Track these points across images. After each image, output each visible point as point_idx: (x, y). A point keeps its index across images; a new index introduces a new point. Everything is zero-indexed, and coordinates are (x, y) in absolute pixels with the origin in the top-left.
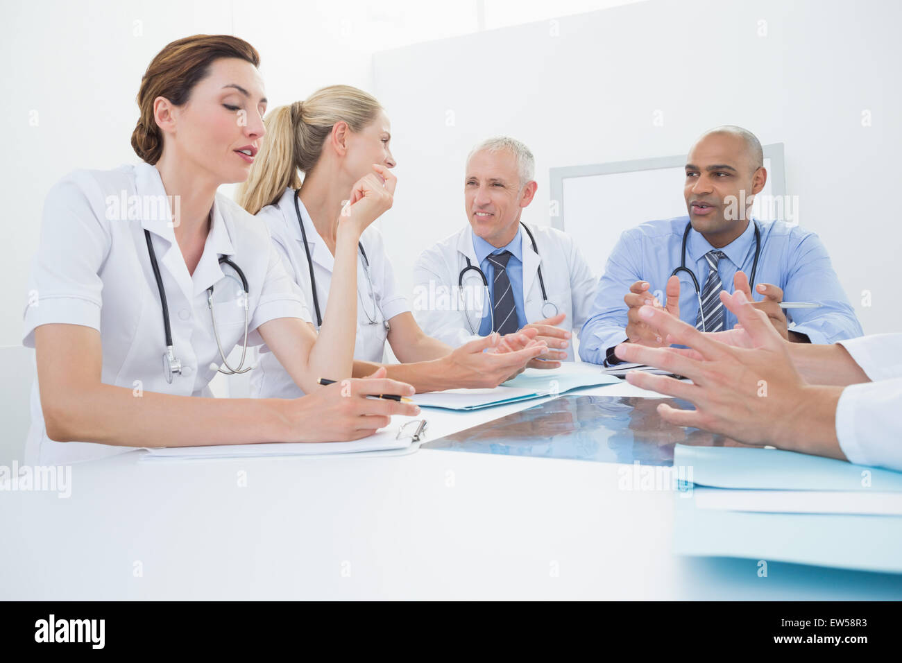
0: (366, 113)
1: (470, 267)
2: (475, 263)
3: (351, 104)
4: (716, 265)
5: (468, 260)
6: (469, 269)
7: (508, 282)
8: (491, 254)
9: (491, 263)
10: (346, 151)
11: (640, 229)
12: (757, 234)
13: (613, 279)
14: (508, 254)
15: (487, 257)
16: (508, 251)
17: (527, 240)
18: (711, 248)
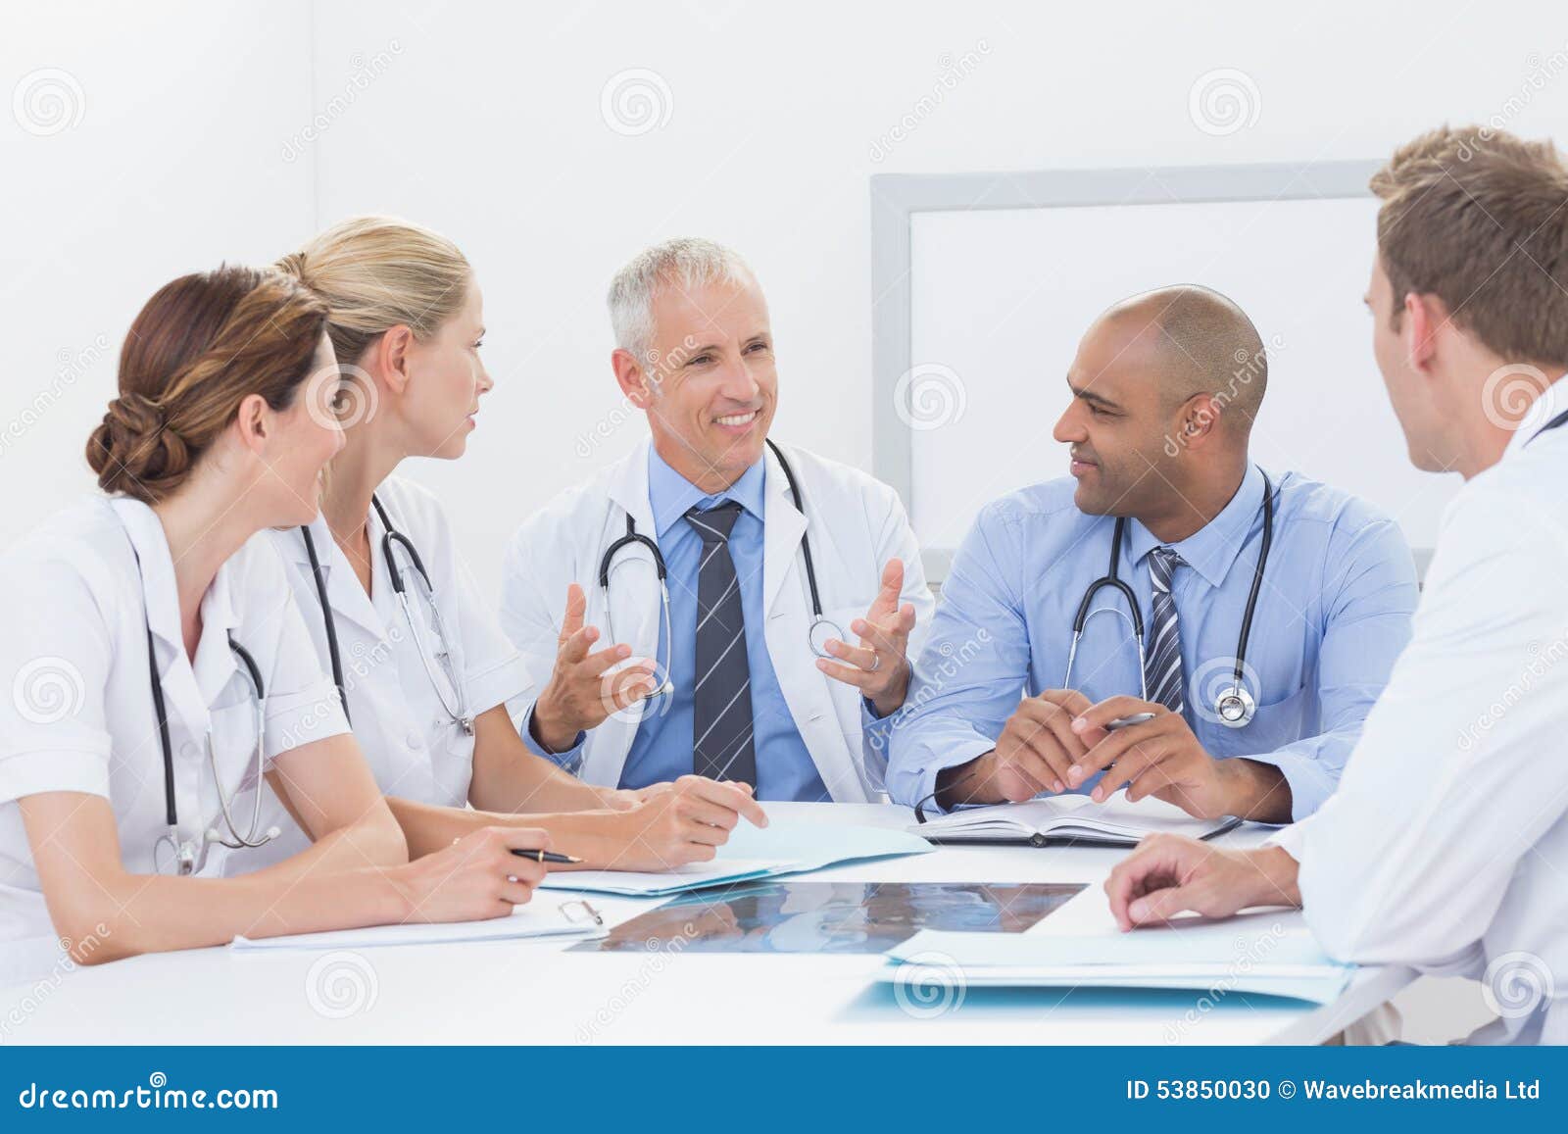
0: (447, 296)
1: (632, 536)
2: (645, 527)
3: (419, 278)
4: (1168, 583)
5: (631, 521)
6: (633, 540)
7: (731, 571)
8: (695, 508)
9: (695, 527)
10: (407, 384)
11: (1023, 499)
12: (1268, 506)
13: (957, 617)
14: (733, 508)
15: (685, 515)
16: (733, 501)
17: (778, 480)
18: (1157, 543)
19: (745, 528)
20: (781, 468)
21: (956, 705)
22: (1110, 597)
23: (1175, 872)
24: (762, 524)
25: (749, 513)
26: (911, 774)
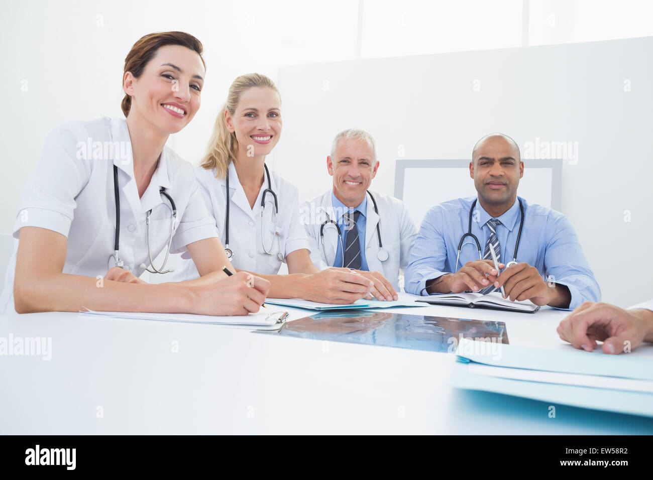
4: (495, 229)
7: (357, 233)
14: (359, 213)
16: (358, 211)
17: (371, 204)
18: (491, 218)
19: (361, 219)
20: (371, 200)
21: (426, 262)
22: (469, 239)
23: (609, 324)
24: (366, 218)
25: (363, 215)
26: (415, 283)
